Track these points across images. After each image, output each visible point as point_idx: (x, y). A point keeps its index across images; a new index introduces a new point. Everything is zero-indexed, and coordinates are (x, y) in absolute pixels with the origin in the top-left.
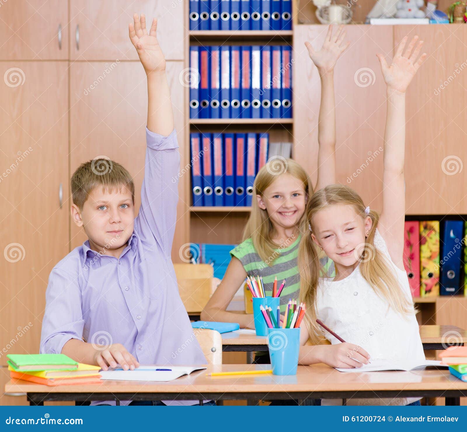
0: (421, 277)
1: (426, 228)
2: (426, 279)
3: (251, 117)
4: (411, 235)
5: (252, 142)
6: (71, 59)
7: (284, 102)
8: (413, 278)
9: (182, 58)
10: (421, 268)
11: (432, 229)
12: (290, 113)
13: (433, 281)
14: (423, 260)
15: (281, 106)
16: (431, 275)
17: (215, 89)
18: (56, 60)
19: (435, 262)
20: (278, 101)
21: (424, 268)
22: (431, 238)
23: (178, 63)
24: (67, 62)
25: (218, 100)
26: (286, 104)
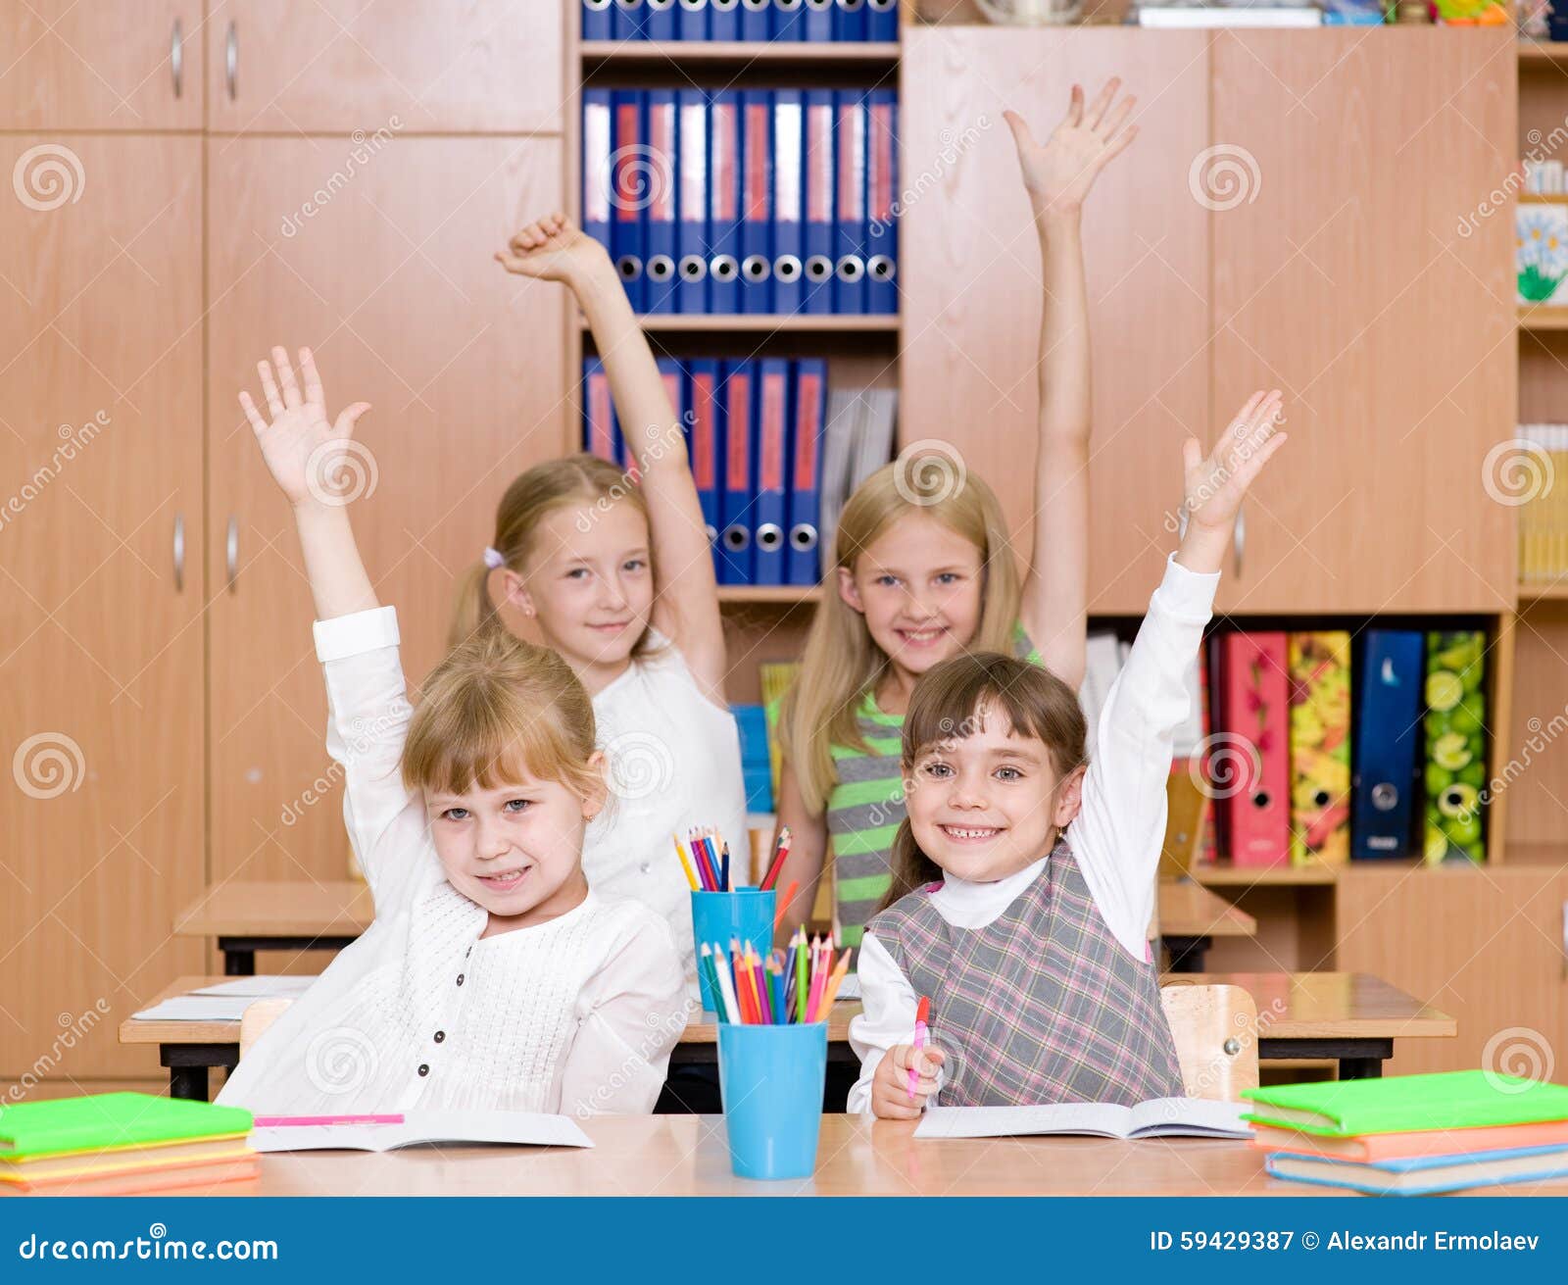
0: (1291, 804)
1: (1307, 652)
2: (1308, 809)
3: (771, 308)
4: (1262, 675)
5: (774, 386)
6: (212, 127)
7: (874, 262)
8: (1270, 806)
9: (555, 124)
10: (1291, 778)
11: (1326, 656)
12: (891, 299)
13: (1328, 818)
14: (1300, 752)
15: (866, 276)
16: (1322, 799)
17: (662, 223)
18: (165, 132)
19: (1335, 757)
20: (857, 262)
21: (1302, 777)
22: (1324, 685)
23: (543, 142)
24: (198, 140)
25: (669, 256)
26: (882, 268)
